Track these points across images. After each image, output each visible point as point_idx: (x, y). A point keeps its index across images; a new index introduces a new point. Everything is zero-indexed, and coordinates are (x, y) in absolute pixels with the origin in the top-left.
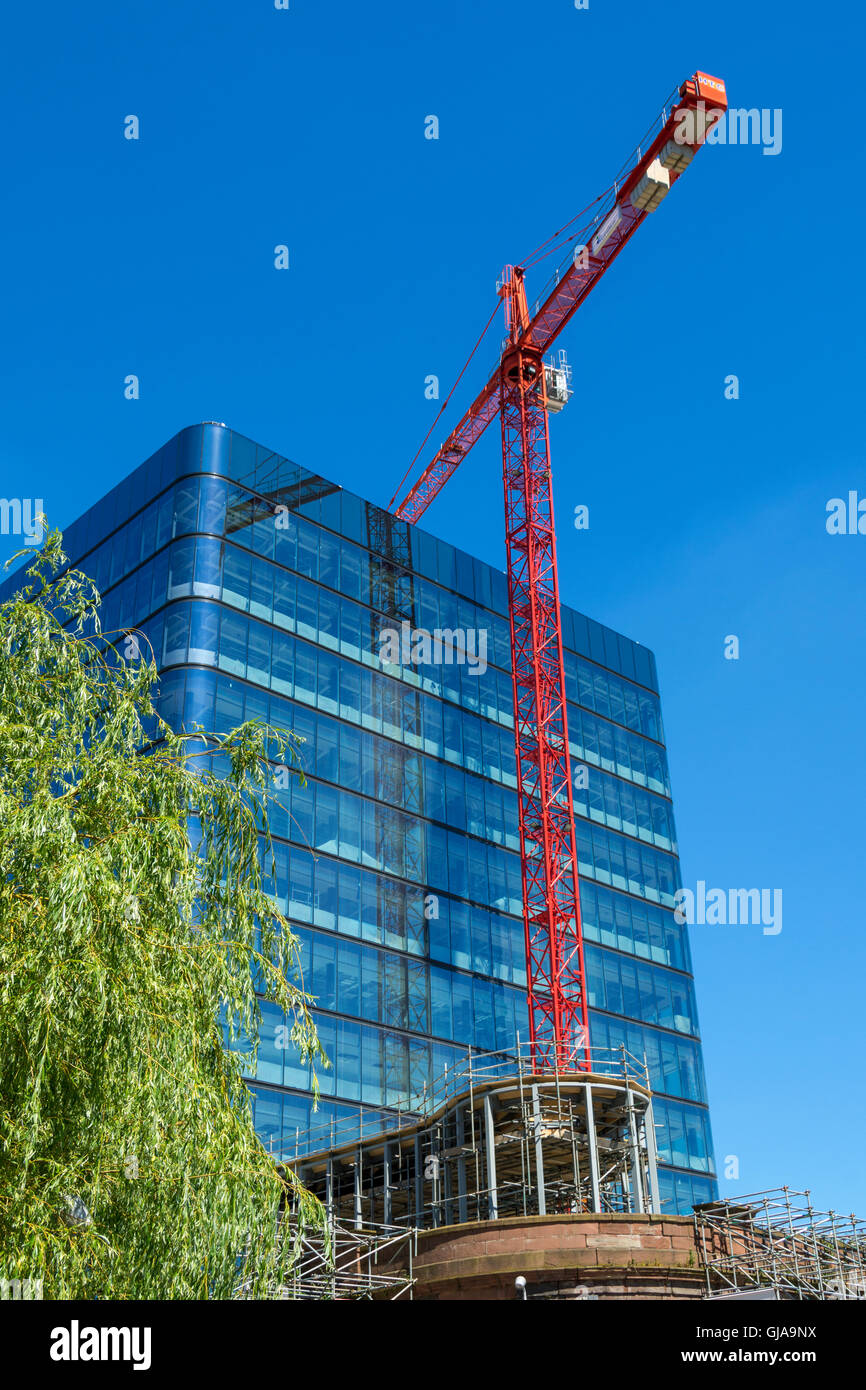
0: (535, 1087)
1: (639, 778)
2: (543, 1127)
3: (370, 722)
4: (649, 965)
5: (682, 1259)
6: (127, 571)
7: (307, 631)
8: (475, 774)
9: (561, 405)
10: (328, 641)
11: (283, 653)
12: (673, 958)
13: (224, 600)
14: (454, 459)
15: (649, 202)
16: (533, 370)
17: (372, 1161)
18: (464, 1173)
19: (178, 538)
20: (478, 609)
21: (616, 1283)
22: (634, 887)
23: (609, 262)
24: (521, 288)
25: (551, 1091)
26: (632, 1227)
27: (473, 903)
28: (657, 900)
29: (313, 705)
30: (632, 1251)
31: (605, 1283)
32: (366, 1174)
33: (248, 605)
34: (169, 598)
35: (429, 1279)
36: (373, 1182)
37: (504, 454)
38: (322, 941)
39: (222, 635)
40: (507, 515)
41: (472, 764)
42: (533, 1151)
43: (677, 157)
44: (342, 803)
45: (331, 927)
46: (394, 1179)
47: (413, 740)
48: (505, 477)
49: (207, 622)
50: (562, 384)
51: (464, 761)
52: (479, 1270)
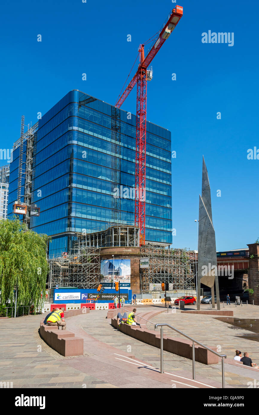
0: (120, 227)
1: (164, 159)
2: (120, 233)
3: (109, 153)
4: (163, 196)
5: (137, 253)
6: (61, 122)
7: (96, 135)
8: (130, 161)
9: (151, 80)
10: (100, 136)
11: (91, 140)
12: (168, 194)
13: (79, 130)
14: (130, 89)
15: (166, 37)
16: (144, 72)
17: (99, 235)
18: (110, 239)
19: (70, 117)
20: (132, 126)
21: (127, 256)
22: (161, 181)
23: (159, 49)
24: (143, 50)
25: (122, 228)
26: (130, 249)
27: (128, 186)
28: (166, 183)
29: (97, 150)
30: (130, 252)
31: (126, 256)
32: (99, 237)
33: (84, 131)
34: (69, 130)
35: (102, 254)
36: (99, 238)
37: (137, 93)
38: (98, 194)
39: (79, 137)
40: (137, 107)
41: (129, 159)
42: (119, 237)
43: (171, 27)
44: (103, 169)
45: (100, 192)
46: (102, 238)
47: (117, 155)
48: (137, 99)
49: (76, 135)
50: (151, 75)
51: (127, 159)
52: (108, 254)
